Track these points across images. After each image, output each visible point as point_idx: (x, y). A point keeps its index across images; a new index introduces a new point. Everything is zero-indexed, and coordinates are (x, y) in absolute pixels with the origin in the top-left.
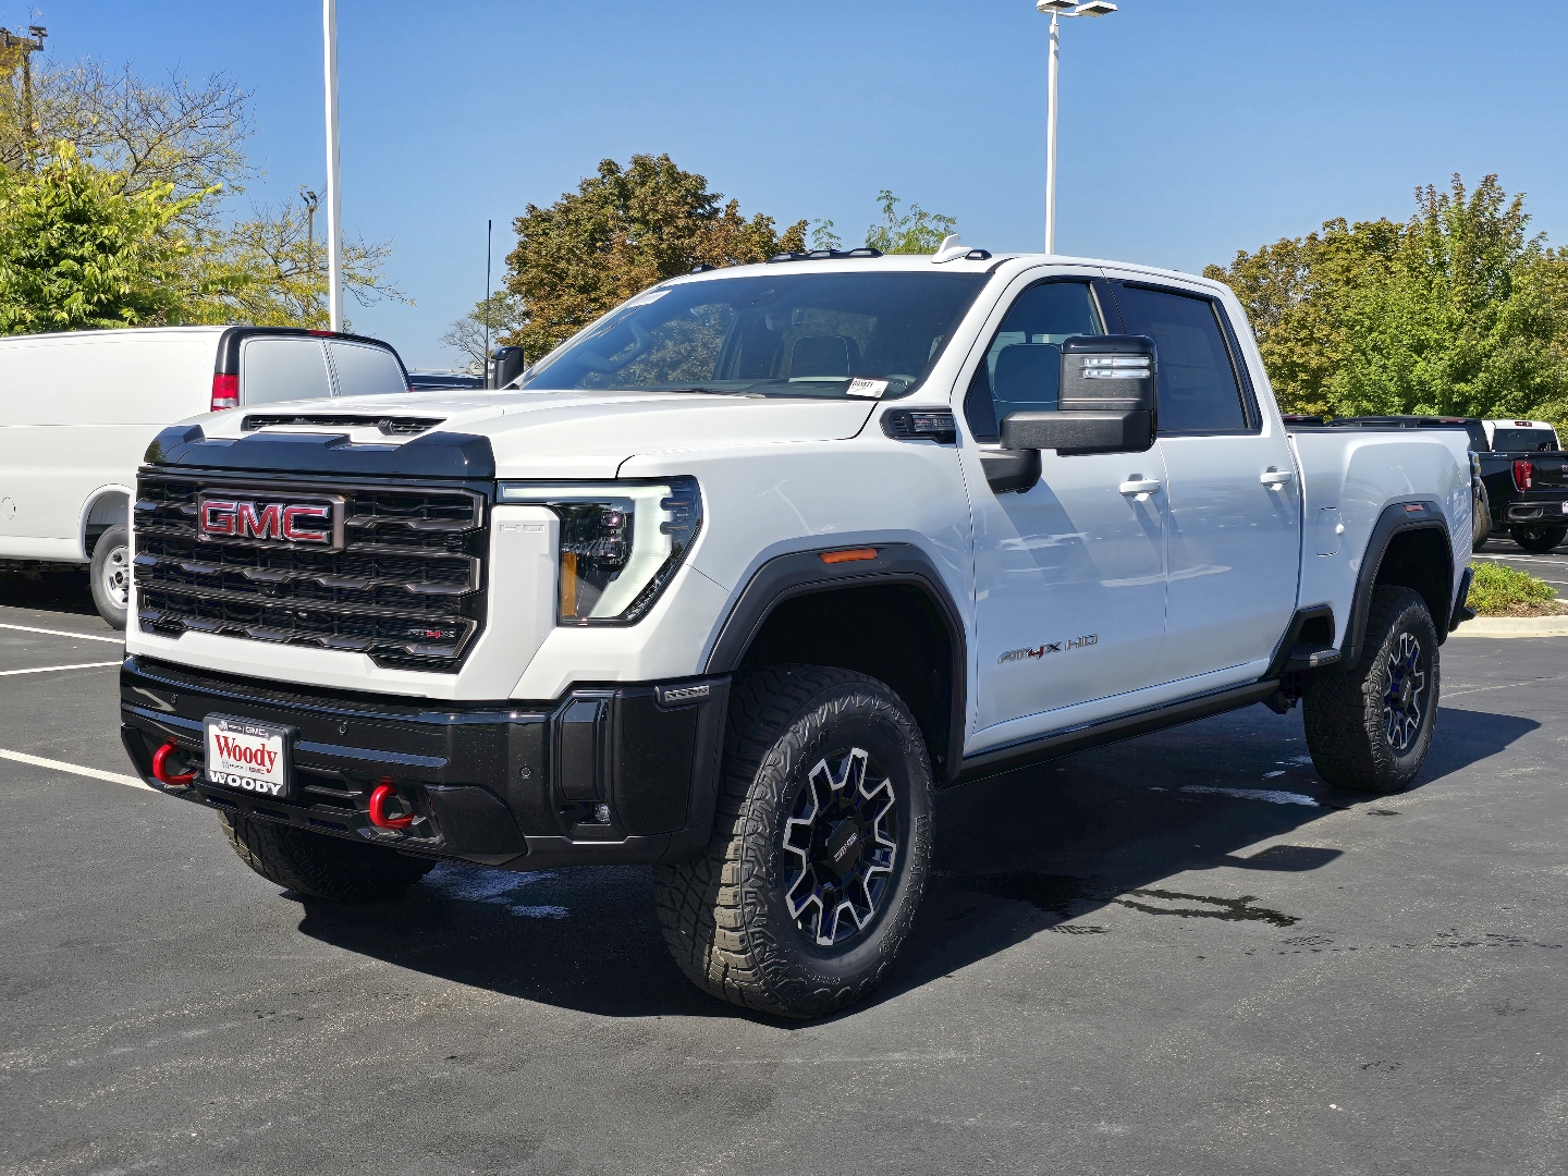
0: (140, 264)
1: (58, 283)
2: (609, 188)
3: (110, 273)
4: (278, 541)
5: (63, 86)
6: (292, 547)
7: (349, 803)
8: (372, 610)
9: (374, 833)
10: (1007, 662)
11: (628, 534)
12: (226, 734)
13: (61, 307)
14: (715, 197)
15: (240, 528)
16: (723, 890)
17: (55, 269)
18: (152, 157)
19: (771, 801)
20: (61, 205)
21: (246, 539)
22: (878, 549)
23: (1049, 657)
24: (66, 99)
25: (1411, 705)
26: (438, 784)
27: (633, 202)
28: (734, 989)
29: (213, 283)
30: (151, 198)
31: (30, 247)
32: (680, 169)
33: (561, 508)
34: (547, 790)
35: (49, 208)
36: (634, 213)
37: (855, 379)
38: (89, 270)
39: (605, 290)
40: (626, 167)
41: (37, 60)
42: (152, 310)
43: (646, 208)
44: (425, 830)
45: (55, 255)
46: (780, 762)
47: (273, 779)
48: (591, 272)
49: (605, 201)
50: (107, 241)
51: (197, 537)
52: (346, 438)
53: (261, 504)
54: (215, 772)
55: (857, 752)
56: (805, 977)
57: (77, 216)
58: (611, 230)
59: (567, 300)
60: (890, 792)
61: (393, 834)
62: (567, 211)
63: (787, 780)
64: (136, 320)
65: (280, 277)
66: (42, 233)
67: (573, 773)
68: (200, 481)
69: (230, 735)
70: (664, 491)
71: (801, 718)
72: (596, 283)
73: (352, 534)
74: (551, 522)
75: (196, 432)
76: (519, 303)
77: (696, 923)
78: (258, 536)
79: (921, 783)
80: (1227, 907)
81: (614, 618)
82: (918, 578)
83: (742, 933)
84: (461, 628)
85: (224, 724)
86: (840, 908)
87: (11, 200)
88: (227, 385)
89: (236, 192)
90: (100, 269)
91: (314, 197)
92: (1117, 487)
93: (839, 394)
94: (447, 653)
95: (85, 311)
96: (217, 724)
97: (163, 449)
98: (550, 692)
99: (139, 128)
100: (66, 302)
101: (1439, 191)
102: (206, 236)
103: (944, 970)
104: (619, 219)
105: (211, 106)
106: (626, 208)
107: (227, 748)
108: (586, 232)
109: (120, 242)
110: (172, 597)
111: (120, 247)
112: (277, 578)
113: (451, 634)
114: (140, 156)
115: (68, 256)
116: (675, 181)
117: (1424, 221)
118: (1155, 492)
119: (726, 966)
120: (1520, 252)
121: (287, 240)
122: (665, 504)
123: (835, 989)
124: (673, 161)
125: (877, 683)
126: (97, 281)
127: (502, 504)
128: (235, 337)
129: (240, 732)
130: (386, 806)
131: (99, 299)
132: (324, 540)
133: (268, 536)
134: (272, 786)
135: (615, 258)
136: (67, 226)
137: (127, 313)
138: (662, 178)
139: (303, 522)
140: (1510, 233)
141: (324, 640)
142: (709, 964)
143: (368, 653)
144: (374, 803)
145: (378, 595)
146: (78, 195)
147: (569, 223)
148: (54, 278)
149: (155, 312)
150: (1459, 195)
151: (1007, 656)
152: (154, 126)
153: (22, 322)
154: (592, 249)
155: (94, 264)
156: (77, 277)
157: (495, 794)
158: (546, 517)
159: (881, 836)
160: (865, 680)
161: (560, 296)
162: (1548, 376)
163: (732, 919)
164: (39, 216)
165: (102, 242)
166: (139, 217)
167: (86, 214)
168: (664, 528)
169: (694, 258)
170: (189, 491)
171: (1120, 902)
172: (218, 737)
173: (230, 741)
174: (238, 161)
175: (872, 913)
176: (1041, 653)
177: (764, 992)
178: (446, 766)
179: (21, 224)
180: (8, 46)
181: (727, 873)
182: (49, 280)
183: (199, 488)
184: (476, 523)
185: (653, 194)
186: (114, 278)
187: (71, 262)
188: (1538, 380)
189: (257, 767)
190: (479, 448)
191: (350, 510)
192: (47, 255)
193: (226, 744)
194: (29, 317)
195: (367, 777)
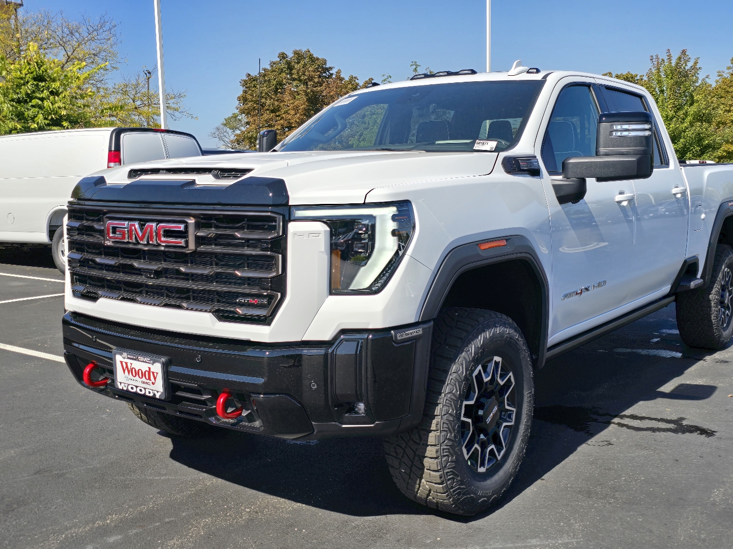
0: (71, 101)
1: (32, 110)
2: (283, 65)
3: (56, 105)
4: (154, 245)
5: (33, 22)
6: (163, 248)
7: (204, 403)
8: (214, 287)
9: (219, 420)
10: (566, 299)
11: (372, 238)
12: (127, 360)
13: (34, 122)
14: (331, 68)
15: (130, 237)
16: (429, 448)
17: (30, 104)
18: (75, 54)
19: (455, 394)
20: (32, 73)
21: (134, 244)
22: (507, 240)
23: (585, 294)
24: (34, 28)
25: (728, 305)
26: (260, 394)
27: (294, 71)
28: (433, 502)
29: (105, 109)
30: (75, 69)
31: (18, 93)
32: (315, 56)
33: (331, 223)
34: (326, 395)
35: (26, 74)
36: (295, 76)
37: (477, 141)
38: (46, 104)
39: (283, 111)
40: (290, 55)
41: (21, 11)
42: (76, 122)
43: (300, 74)
44: (250, 418)
45: (30, 97)
46: (459, 370)
47: (157, 388)
48: (276, 103)
49: (282, 71)
50: (54, 90)
51: (104, 243)
52: (193, 182)
53: (142, 223)
54: (121, 383)
55: (497, 359)
56: (475, 494)
57: (39, 78)
58: (284, 84)
59: (266, 116)
60: (513, 379)
61: (231, 421)
62: (264, 76)
63: (464, 381)
64: (69, 127)
65: (136, 108)
66: (23, 86)
67: (342, 384)
68: (105, 209)
69: (129, 361)
70: (393, 210)
71: (469, 343)
72: (278, 108)
73: (199, 240)
74: (325, 231)
75: (101, 180)
76: (244, 118)
77: (411, 466)
78: (141, 242)
79: (528, 373)
80: (673, 425)
81: (364, 289)
82: (528, 255)
83: (440, 473)
84: (270, 298)
85: (125, 354)
86: (489, 449)
87: (8, 71)
88: (115, 156)
89: (115, 69)
90: (52, 103)
91: (149, 73)
92: (614, 199)
93: (469, 150)
94: (262, 312)
95: (45, 123)
96: (121, 354)
97: (82, 190)
98: (327, 336)
99: (69, 41)
100: (36, 119)
101: (661, 57)
102: (101, 90)
103: (539, 476)
104: (288, 79)
105: (101, 30)
106: (291, 74)
107: (128, 369)
108: (273, 85)
109: (61, 90)
110: (91, 278)
111: (61, 93)
112: (155, 268)
113: (265, 301)
114: (69, 54)
115: (36, 98)
116: (313, 61)
117: (654, 71)
118: (631, 200)
119: (430, 491)
120: (697, 84)
121: (138, 91)
122: (394, 218)
123: (489, 498)
124: (312, 52)
125: (506, 318)
126: (50, 109)
127: (294, 220)
128: (118, 133)
129: (135, 360)
130: (226, 405)
131: (52, 118)
132: (183, 244)
133: (148, 242)
134: (156, 392)
135: (287, 97)
136: (35, 83)
137: (65, 124)
138: (307, 60)
139: (169, 233)
140: (693, 76)
141: (185, 305)
142: (418, 489)
143: (213, 313)
144: (219, 403)
145: (217, 277)
146: (39, 68)
147: (265, 81)
148: (30, 108)
149: (79, 123)
150: (670, 59)
151: (566, 296)
152: (75, 39)
153: (16, 129)
154: (276, 92)
155: (48, 101)
156: (41, 107)
157: (295, 399)
158: (322, 228)
159: (508, 405)
160: (500, 317)
161: (262, 114)
162: (711, 140)
163: (435, 465)
164: (22, 78)
165: (52, 91)
166: (69, 78)
167: (43, 77)
168: (394, 233)
169: (322, 96)
170: (98, 215)
171: (614, 423)
172: (121, 362)
173: (129, 365)
174: (114, 55)
175: (504, 449)
176: (581, 293)
177: (453, 504)
178: (264, 383)
179: (13, 83)
180: (7, 4)
181: (432, 438)
182: (28, 109)
183: (105, 213)
184: (278, 233)
185: (303, 67)
186: (59, 107)
187: (37, 100)
188: (707, 142)
189: (146, 381)
190: (278, 186)
191: (198, 226)
192: (26, 97)
193: (127, 367)
194: (19, 126)
195: (215, 389)
